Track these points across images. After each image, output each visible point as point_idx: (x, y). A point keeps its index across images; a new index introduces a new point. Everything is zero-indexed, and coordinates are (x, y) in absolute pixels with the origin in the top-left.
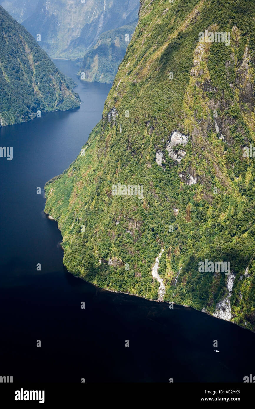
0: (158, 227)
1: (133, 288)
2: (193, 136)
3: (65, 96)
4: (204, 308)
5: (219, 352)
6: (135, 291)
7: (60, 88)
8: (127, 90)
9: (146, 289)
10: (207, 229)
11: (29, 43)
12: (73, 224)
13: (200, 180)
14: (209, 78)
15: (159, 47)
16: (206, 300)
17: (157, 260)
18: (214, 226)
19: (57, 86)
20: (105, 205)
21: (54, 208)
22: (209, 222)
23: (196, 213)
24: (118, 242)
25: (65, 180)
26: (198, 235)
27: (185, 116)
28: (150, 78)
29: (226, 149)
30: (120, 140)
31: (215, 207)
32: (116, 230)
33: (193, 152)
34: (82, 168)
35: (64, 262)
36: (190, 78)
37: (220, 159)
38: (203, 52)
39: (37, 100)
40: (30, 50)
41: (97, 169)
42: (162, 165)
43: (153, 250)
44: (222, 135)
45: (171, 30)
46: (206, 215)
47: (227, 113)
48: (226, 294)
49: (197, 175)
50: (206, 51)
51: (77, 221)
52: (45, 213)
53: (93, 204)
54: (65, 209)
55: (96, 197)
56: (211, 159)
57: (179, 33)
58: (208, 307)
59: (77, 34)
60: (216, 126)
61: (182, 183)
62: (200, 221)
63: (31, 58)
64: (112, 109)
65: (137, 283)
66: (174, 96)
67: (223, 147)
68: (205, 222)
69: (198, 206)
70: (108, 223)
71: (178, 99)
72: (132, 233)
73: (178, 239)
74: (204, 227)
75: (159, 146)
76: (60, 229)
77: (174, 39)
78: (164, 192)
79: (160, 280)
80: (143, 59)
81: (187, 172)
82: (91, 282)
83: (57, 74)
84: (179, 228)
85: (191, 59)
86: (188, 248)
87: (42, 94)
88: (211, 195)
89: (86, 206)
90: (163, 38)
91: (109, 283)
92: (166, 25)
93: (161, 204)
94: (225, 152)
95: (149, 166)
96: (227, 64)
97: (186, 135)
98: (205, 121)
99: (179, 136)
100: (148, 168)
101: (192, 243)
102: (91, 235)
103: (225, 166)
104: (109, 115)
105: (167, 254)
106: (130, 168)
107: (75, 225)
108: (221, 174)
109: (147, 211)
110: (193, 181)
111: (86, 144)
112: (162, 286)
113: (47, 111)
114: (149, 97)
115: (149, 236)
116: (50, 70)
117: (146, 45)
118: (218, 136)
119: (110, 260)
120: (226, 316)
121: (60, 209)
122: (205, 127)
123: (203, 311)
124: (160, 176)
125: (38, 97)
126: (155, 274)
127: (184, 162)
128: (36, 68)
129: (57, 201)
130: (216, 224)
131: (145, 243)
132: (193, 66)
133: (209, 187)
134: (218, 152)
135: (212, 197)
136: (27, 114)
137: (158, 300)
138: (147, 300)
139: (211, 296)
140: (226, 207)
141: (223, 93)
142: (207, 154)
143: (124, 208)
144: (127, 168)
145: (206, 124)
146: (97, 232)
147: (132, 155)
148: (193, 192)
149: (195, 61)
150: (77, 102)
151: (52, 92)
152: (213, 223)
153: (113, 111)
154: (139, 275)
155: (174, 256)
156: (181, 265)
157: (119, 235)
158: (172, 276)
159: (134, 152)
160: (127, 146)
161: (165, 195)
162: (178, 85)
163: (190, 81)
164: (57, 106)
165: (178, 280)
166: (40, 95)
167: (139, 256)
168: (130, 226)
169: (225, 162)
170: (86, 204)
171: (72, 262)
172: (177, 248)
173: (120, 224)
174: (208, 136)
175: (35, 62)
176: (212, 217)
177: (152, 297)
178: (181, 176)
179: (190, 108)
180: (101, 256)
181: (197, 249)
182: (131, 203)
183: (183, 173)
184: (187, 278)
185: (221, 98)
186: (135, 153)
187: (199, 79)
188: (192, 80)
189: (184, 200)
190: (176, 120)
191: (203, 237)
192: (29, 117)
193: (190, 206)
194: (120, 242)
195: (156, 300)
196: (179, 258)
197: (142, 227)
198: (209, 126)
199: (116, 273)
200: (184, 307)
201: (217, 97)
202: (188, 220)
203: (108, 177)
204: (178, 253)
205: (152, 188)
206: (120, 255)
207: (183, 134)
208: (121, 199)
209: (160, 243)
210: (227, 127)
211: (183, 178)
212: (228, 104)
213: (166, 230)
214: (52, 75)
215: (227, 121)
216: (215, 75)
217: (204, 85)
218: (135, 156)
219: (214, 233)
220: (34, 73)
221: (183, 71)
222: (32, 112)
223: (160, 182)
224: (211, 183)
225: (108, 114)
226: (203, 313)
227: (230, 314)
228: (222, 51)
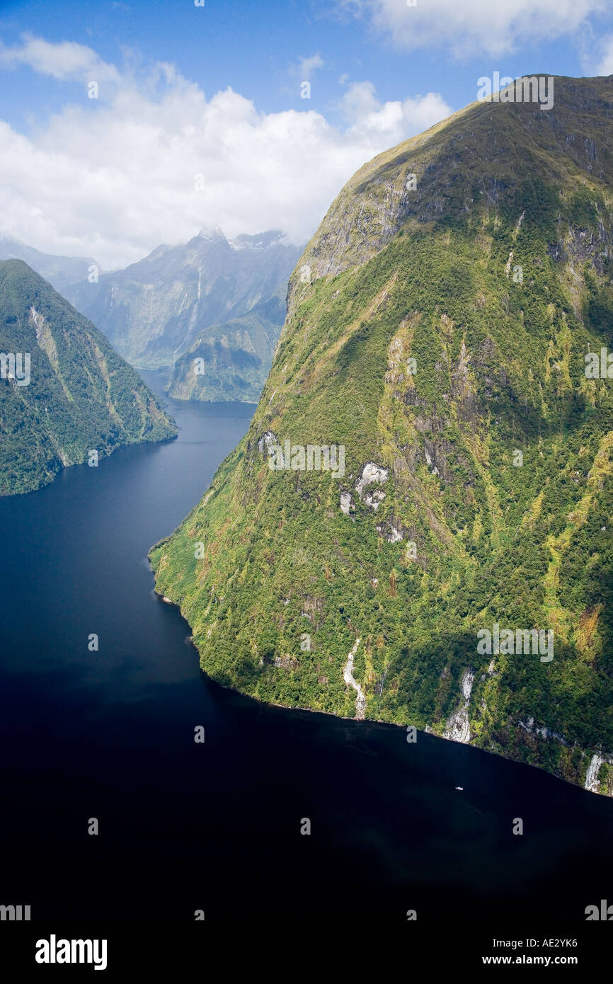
0: (350, 606)
1: (317, 700)
2: (395, 470)
3: (155, 421)
4: (428, 727)
5: (462, 789)
6: (320, 705)
7: (148, 409)
8: (289, 404)
9: (337, 701)
10: (423, 607)
11: (101, 345)
12: (209, 608)
13: (408, 534)
14: (414, 386)
15: (333, 344)
16: (431, 713)
17: (350, 656)
18: (432, 603)
19: (143, 406)
20: (264, 575)
21: (171, 585)
22: (425, 597)
23: (405, 584)
24: (289, 631)
25: (186, 542)
26: (411, 617)
27: (382, 441)
28: (323, 387)
29: (442, 488)
30: (283, 477)
31: (432, 574)
32: (285, 612)
33: (395, 493)
34: (214, 523)
35: (201, 666)
36: (385, 386)
37: (435, 502)
38: (402, 350)
39: (114, 427)
40: (102, 354)
41: (243, 523)
42: (350, 513)
43: (343, 642)
44: (436, 468)
45: (349, 320)
46: (420, 586)
47: (442, 436)
48: (461, 703)
49: (404, 526)
50: (406, 348)
51: (216, 603)
52: (156, 593)
53: (243, 574)
54: (191, 586)
55: (248, 563)
56: (422, 503)
57: (363, 325)
58: (433, 724)
59: (159, 331)
60: (426, 455)
61: (381, 540)
62: (411, 595)
63: (103, 365)
64: (266, 433)
65: (322, 692)
66: (364, 412)
67: (438, 484)
68: (419, 596)
69: (407, 573)
70: (272, 603)
71: (370, 416)
72: (310, 617)
73: (382, 624)
74: (418, 605)
75: (345, 484)
76: (185, 617)
77: (355, 332)
78: (356, 554)
79: (357, 687)
80: (309, 360)
81: (388, 523)
82: (249, 694)
83: (142, 387)
84: (381, 607)
85: (383, 359)
86: (397, 637)
87: (120, 418)
88: (425, 557)
89: (230, 579)
90: (338, 330)
91: (279, 695)
92: (340, 313)
93: (351, 572)
94: (442, 493)
95: (331, 515)
96: (437, 367)
97: (385, 469)
98: (411, 447)
99: (375, 469)
100: (329, 518)
101: (403, 628)
102: (243, 622)
103: (443, 514)
104: (261, 442)
105: (365, 647)
106: (302, 519)
107: (212, 609)
108: (438, 525)
109: (330, 582)
110: (397, 536)
111: (211, 488)
112: (361, 696)
113: (129, 442)
114: (326, 414)
115: (336, 621)
116: (133, 382)
117: (311, 341)
118: (430, 469)
119: (277, 659)
120: (462, 736)
121: (182, 586)
122: (411, 457)
123: (426, 731)
124: (348, 529)
125: (115, 422)
126: (348, 678)
127: (384, 508)
128: (111, 380)
129: (175, 575)
130: (436, 599)
131: (331, 631)
132: (388, 369)
133: (421, 544)
134: (431, 493)
135: (427, 559)
136: (101, 447)
137: (355, 718)
138: (339, 718)
139: (438, 708)
140: (449, 574)
141: (435, 407)
142: (417, 497)
143: (297, 579)
144: (296, 519)
145: (413, 452)
146: (253, 617)
147: (304, 500)
148: (398, 552)
149: (391, 362)
150: (171, 428)
151: (135, 415)
152: (432, 598)
153: (268, 435)
154: (325, 680)
155: (376, 649)
156: (386, 663)
157: (291, 620)
158: (376, 680)
159: (306, 495)
160: (296, 487)
161: (357, 558)
162: (368, 396)
163: (386, 390)
164: (143, 435)
165: (384, 686)
166: (118, 420)
167: (323, 652)
168: (307, 606)
169: (442, 508)
170: (230, 576)
171: (216, 664)
172: (380, 637)
173: (291, 604)
174: (417, 470)
175: (110, 371)
176: (428, 589)
177: (346, 713)
178: (379, 529)
179: (388, 428)
180: (264, 654)
181: (411, 637)
182: (306, 570)
183: (382, 524)
184: (398, 683)
185: (432, 415)
186: (308, 497)
187: (398, 388)
188: (388, 389)
189: (386, 564)
190: (369, 446)
191: (419, 620)
192: (104, 452)
193: (395, 574)
194: (293, 631)
195: (353, 717)
196: (384, 652)
197: (325, 606)
198: (417, 455)
199: (289, 679)
200: (396, 726)
201: (426, 413)
202: (394, 595)
203: (267, 534)
204: (381, 645)
205: (337, 548)
206: (293, 650)
207: (381, 467)
208: (291, 566)
209: (354, 630)
210: (443, 457)
211: (382, 532)
212: (442, 423)
213: (361, 610)
214: (136, 390)
215: (442, 448)
216: (422, 381)
217: (406, 396)
218: (308, 500)
219: (434, 614)
220: (109, 388)
221: (375, 377)
222: (108, 445)
223: (348, 539)
224: (425, 538)
225: (259, 440)
226: (427, 733)
227: (469, 732)
228: (430, 348)
